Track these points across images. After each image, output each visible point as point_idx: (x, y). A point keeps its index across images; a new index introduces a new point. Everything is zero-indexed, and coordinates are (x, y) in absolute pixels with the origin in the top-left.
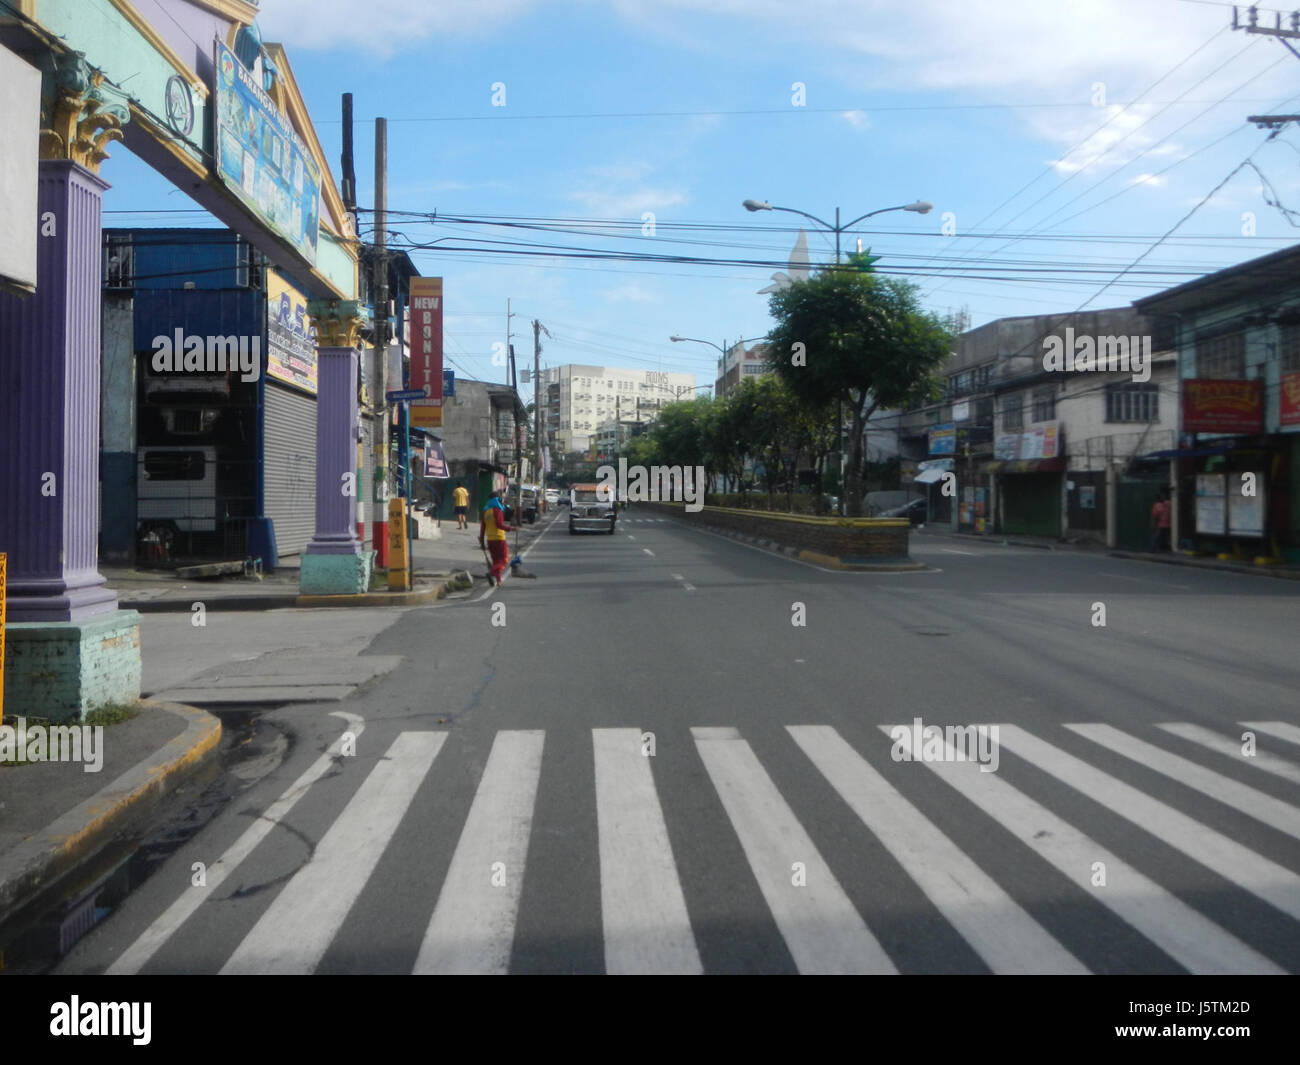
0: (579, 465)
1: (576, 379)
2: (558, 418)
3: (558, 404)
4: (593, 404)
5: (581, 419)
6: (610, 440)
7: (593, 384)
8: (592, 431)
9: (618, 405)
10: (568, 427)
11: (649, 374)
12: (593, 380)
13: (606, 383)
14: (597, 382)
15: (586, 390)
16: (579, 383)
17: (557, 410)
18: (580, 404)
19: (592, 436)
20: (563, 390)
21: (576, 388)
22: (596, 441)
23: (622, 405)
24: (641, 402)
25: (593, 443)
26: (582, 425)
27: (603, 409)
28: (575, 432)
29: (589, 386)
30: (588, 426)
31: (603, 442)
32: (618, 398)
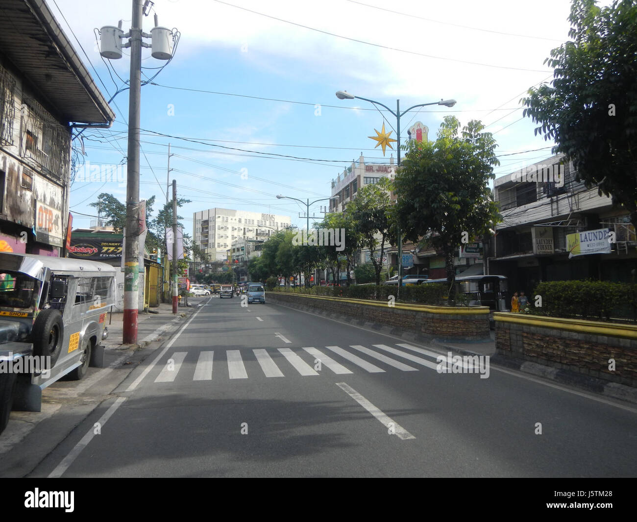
0: (220, 269)
1: (219, 217)
2: (207, 241)
3: (208, 232)
4: (229, 233)
5: (222, 241)
6: (241, 253)
7: (229, 220)
8: (229, 248)
9: (244, 233)
10: (214, 246)
11: (263, 215)
12: (230, 218)
13: (238, 220)
14: (232, 219)
15: (225, 224)
16: (221, 219)
17: (207, 236)
18: (222, 232)
19: (229, 250)
20: (211, 224)
21: (219, 222)
22: (231, 253)
23: (247, 233)
24: (258, 232)
25: (229, 254)
26: (222, 246)
27: (235, 236)
28: (218, 250)
29: (227, 221)
30: (226, 246)
31: (237, 254)
32: (244, 228)
